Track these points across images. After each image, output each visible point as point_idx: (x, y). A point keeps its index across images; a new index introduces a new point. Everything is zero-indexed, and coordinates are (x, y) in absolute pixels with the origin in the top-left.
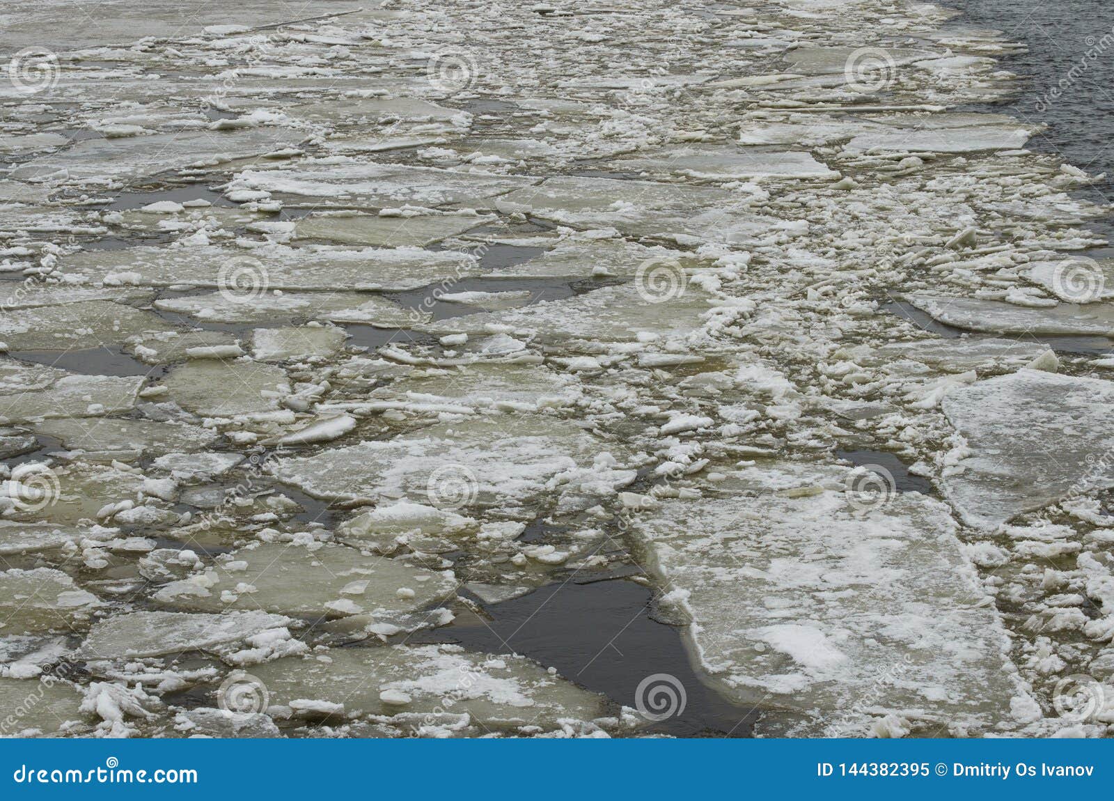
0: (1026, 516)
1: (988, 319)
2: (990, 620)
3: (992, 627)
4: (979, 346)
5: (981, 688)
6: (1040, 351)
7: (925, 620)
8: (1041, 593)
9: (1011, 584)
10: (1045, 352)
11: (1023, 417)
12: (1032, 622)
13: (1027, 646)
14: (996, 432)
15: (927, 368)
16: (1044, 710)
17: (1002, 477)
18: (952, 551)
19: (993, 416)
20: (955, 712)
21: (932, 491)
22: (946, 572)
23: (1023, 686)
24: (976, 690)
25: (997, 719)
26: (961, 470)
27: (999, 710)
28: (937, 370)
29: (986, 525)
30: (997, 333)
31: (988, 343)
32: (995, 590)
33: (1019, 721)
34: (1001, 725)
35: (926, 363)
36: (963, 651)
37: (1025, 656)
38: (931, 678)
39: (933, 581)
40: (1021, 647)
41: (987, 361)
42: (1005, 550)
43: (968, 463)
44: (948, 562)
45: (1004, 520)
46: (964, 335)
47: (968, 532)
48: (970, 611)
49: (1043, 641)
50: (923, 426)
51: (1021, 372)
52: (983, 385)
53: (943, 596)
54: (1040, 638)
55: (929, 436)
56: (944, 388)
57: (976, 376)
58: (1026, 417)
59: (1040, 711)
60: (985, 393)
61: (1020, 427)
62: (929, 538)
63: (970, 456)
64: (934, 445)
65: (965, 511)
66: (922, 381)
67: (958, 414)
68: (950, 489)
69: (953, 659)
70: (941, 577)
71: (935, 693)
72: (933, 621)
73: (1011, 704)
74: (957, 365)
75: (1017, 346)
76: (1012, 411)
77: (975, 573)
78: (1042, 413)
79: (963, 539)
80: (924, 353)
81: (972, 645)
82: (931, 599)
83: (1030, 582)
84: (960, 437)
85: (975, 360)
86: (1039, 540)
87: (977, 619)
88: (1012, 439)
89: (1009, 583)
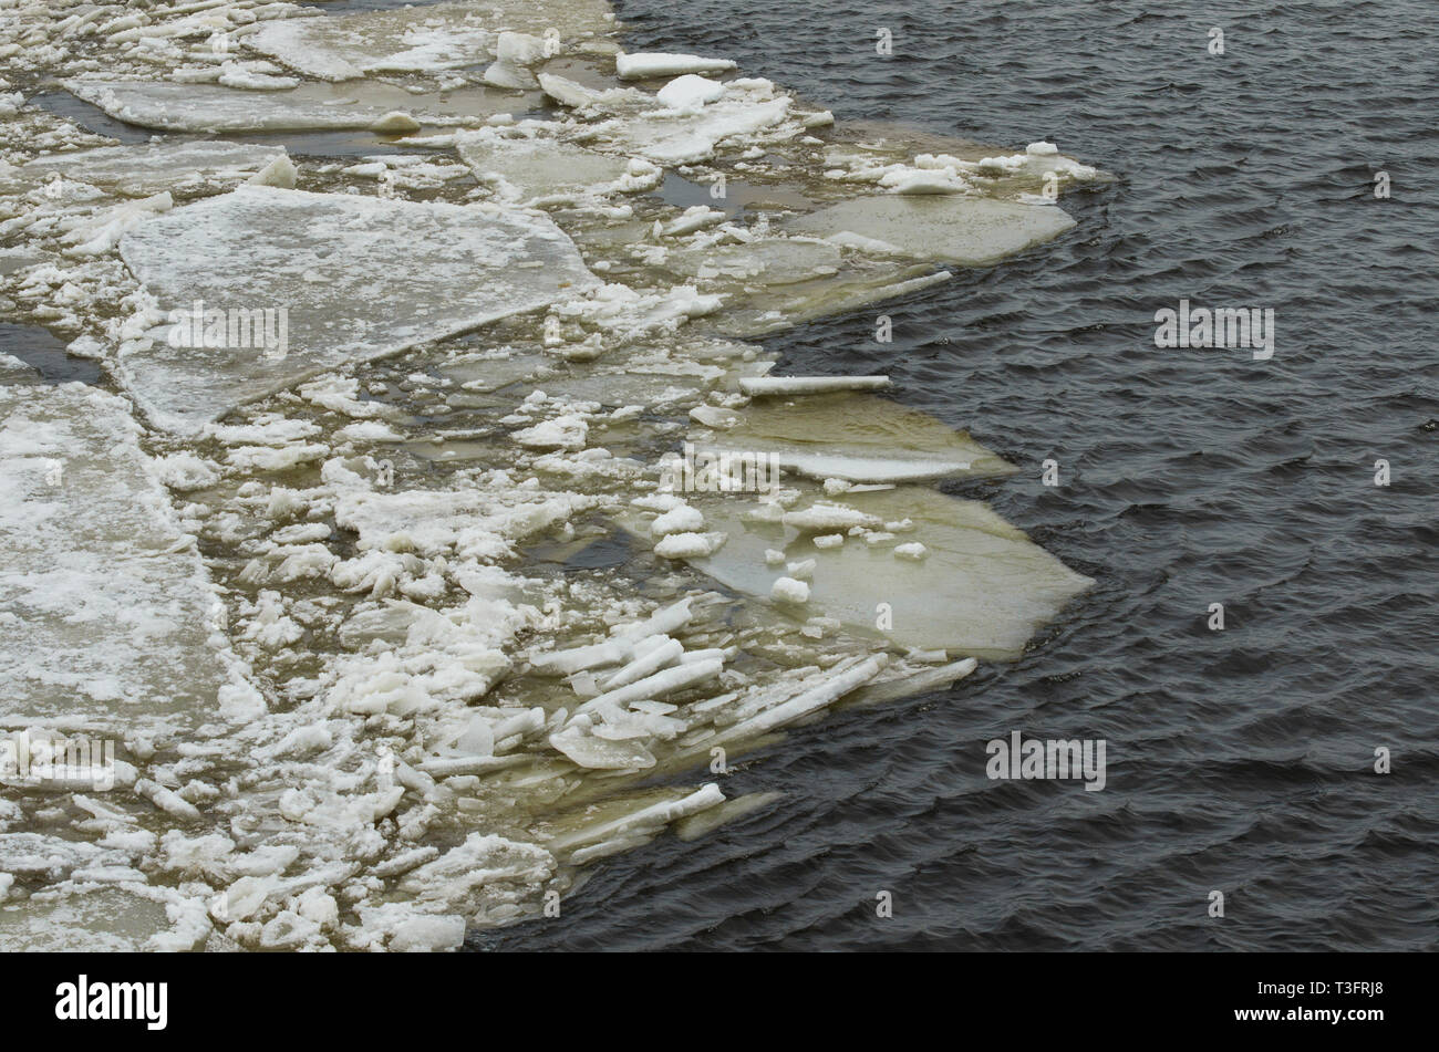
0: (246, 409)
1: (192, 112)
2: (190, 570)
3: (192, 580)
4: (177, 154)
5: (175, 676)
6: (270, 157)
7: (90, 577)
8: (267, 524)
9: (222, 513)
10: (277, 158)
11: (243, 259)
12: (253, 570)
13: (245, 607)
14: (202, 284)
15: (97, 192)
16: (269, 702)
17: (210, 352)
18: (132, 468)
19: (198, 260)
20: (135, 714)
21: (104, 380)
22: (122, 502)
23: (238, 667)
24: (167, 680)
25: (198, 720)
26: (147, 345)
27: (202, 707)
28: (115, 194)
29: (184, 426)
30: (206, 132)
31: (191, 149)
32: (198, 525)
33: (232, 722)
34: (204, 729)
35: (96, 185)
36: (147, 621)
37: (242, 622)
38: (97, 666)
39: (103, 518)
40: (237, 609)
41: (189, 176)
42: (211, 462)
43: (158, 333)
44: (126, 486)
45: (213, 417)
46: (155, 138)
47: (158, 438)
48: (156, 560)
49: (269, 598)
50: (90, 281)
51: (241, 190)
52: (183, 213)
53: (119, 539)
54: (264, 593)
55: (100, 295)
56: (123, 222)
57: (171, 201)
58: (248, 258)
59: (264, 704)
60: (186, 226)
61: (238, 274)
62: (96, 451)
63: (162, 323)
64: (107, 310)
65: (153, 407)
66: (90, 213)
67: (144, 260)
68: (130, 376)
69: (133, 633)
70: (116, 510)
71: (104, 687)
72: (101, 578)
73: (220, 696)
74: (144, 185)
75: (234, 151)
76: (225, 250)
77: (167, 500)
78: (272, 251)
79: (149, 450)
80: (94, 170)
81: (161, 610)
82: (100, 544)
83: (251, 509)
84: (147, 295)
85: (172, 176)
86: (265, 444)
87: (170, 571)
88: (226, 294)
89: (218, 512)
